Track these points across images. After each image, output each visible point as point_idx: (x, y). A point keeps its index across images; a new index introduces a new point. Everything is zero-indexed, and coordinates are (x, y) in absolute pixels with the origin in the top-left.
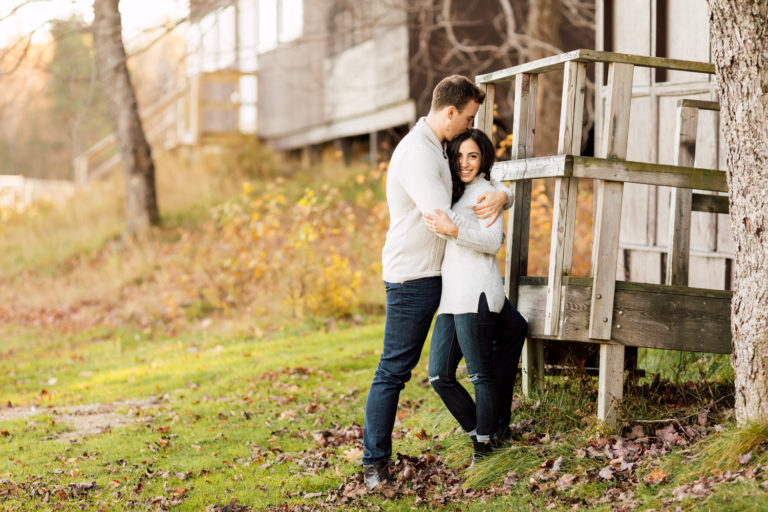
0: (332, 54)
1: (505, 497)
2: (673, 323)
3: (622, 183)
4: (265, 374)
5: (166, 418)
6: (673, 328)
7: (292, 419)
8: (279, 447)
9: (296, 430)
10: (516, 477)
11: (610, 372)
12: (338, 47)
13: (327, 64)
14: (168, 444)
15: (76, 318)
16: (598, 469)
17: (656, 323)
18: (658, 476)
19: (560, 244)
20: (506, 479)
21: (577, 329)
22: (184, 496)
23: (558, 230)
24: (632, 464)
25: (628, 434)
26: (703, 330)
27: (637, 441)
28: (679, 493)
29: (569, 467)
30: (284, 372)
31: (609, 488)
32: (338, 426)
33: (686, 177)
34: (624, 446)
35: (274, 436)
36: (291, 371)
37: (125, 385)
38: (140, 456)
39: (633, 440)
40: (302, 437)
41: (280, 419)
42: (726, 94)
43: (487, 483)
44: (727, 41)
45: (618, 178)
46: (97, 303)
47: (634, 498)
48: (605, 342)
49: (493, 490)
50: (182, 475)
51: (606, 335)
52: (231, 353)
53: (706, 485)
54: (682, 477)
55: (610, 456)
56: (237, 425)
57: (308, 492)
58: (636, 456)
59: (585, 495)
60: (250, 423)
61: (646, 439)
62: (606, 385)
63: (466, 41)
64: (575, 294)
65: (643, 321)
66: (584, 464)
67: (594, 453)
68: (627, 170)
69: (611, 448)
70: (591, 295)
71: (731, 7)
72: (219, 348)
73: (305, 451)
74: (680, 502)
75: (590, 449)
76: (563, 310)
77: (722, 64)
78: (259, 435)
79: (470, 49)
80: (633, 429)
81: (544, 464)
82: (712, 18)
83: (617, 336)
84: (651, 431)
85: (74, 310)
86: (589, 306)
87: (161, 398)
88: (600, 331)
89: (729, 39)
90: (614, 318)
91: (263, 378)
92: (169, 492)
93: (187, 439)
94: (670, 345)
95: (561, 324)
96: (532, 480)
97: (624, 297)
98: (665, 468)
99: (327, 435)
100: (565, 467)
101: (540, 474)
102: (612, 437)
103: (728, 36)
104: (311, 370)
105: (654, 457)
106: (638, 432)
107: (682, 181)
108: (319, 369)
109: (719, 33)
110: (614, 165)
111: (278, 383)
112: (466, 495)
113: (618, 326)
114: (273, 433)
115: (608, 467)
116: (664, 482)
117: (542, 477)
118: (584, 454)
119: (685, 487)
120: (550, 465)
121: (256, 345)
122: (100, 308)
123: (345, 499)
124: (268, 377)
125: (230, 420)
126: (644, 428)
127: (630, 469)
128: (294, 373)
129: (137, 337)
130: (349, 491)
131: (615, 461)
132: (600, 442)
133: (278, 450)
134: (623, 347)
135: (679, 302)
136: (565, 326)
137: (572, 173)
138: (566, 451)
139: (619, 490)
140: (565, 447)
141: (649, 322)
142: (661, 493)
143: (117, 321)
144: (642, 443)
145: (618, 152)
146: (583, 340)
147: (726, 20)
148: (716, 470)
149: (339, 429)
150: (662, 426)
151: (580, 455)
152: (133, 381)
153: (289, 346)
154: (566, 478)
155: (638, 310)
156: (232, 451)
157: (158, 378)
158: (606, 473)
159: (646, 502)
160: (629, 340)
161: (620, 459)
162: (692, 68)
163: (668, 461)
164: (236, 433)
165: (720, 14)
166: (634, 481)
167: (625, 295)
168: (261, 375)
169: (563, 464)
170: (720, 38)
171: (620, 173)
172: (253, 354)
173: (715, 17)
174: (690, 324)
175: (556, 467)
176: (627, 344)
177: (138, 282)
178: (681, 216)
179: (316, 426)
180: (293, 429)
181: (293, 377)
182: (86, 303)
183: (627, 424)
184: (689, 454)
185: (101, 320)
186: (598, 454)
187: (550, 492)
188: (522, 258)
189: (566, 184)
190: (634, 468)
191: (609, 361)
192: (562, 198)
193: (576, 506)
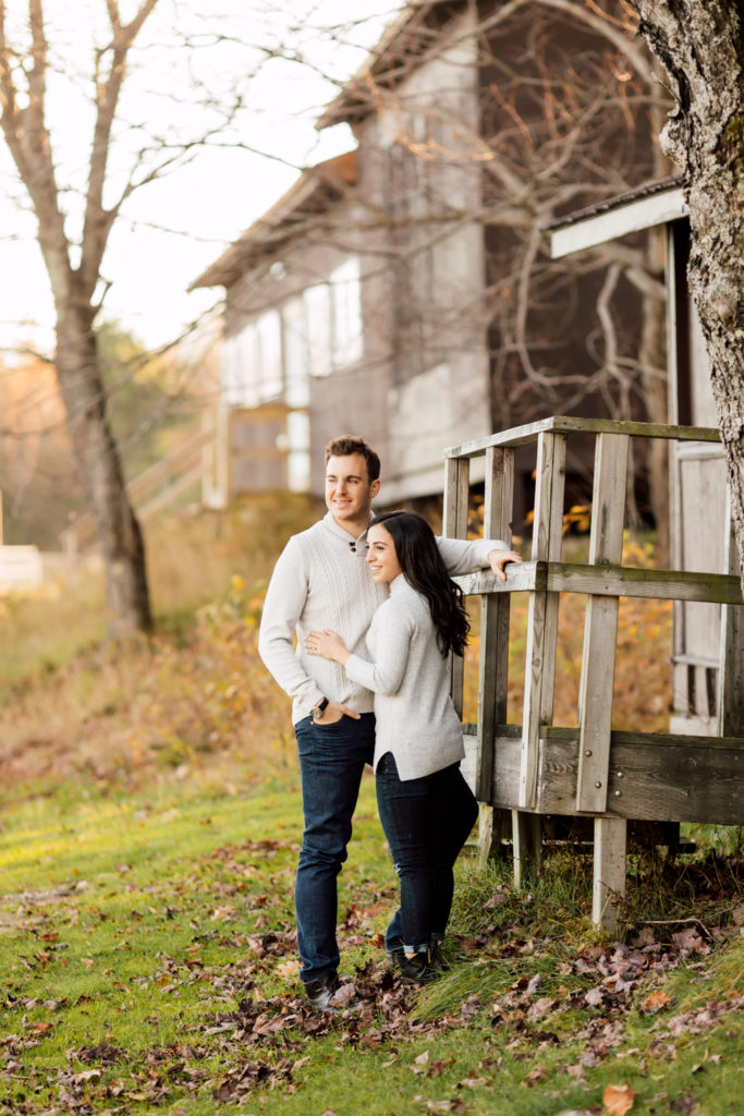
0: (398, 383)
1: (458, 1032)
2: (693, 787)
3: (617, 597)
4: (220, 850)
5: (64, 918)
6: (694, 794)
7: (228, 918)
8: (199, 960)
9: (228, 935)
10: (477, 1003)
11: (607, 856)
12: (405, 374)
13: (392, 396)
14: (50, 959)
15: (18, 764)
16: (585, 990)
17: (669, 788)
18: (657, 1001)
19: (536, 683)
20: (464, 1006)
21: (560, 799)
22: (46, 1034)
23: (533, 663)
24: (630, 983)
25: (633, 940)
26: (734, 795)
27: (645, 950)
28: (677, 1024)
29: (549, 989)
30: (244, 848)
31: (592, 1018)
32: (287, 927)
33: (704, 586)
34: (625, 957)
35: (196, 944)
36: (254, 846)
37: (37, 868)
38: (8, 976)
39: (641, 949)
40: (234, 945)
41: (213, 918)
42: (736, 476)
43: (439, 1013)
44: (734, 405)
45: (611, 591)
46: (48, 743)
47: (621, 1032)
48: (599, 815)
49: (445, 1022)
50: (52, 1004)
51: (600, 806)
52: (186, 819)
53: (714, 1014)
54: (686, 1002)
55: (605, 971)
56: (152, 929)
57: (210, 1026)
58: (639, 971)
59: (559, 1028)
60: (170, 925)
61: (658, 947)
62: (602, 874)
63: (542, 370)
64: (556, 750)
65: (651, 786)
66: (568, 983)
67: (583, 968)
68: (622, 580)
69: (608, 960)
70: (578, 751)
71: (737, 359)
72: (174, 813)
73: (232, 965)
74: (674, 1038)
75: (579, 963)
76: (540, 773)
77: (728, 437)
78: (176, 942)
79: (547, 382)
80: (640, 933)
81: (515, 985)
82: (714, 374)
83: (614, 806)
84: (665, 936)
85: (18, 754)
86: (576, 767)
87: (74, 888)
88: (591, 801)
89: (736, 403)
90: (611, 783)
91: (215, 857)
92: (28, 1028)
93: (78, 950)
94: (690, 816)
95: (539, 793)
96: (496, 1008)
97: (624, 753)
98: (670, 989)
99: (269, 940)
100: (543, 989)
101: (508, 1000)
102: (611, 945)
103: (735, 399)
104: (282, 844)
105: (660, 973)
106: (646, 937)
107: (698, 592)
108: (293, 842)
109: (724, 394)
110: (605, 573)
111: (231, 864)
112: (412, 1028)
113: (617, 793)
114: (196, 939)
115: (598, 988)
116: (665, 1010)
117: (510, 1003)
118: (571, 970)
119: (686, 1016)
120: (523, 985)
121: (226, 806)
122: (52, 750)
123: (255, 1037)
124: (222, 855)
125: (146, 919)
126: (656, 932)
127: (627, 990)
128: (258, 850)
129: (86, 794)
130: (261, 1025)
131: (610, 979)
132: (593, 953)
133: (197, 963)
134: (624, 821)
135: (700, 759)
136: (544, 793)
137: (546, 586)
138: (546, 966)
139: (605, 1020)
140: (546, 961)
141: (659, 787)
142: (656, 1026)
143: (67, 769)
144: (651, 953)
145: (611, 556)
146: (569, 814)
147: (731, 376)
148: (730, 992)
149: (289, 931)
150: (680, 928)
151: (565, 970)
152: (47, 861)
153: (266, 808)
154: (543, 1004)
155: (644, 770)
156: (133, 966)
157: (82, 858)
158: (593, 997)
159: (632, 1039)
160: (633, 811)
161: (616, 977)
162: (710, 438)
163: (674, 980)
164: (147, 940)
165: (723, 369)
166: (628, 1008)
167: (626, 750)
168: (214, 852)
169: (540, 984)
170: (726, 401)
171: (612, 584)
172: (214, 820)
173: (718, 373)
174: (716, 788)
175: (531, 989)
176: (631, 817)
177: (109, 711)
178: (735, 631)
179: (258, 927)
180: (225, 933)
181: (255, 854)
182: (34, 744)
183: (630, 926)
184: (700, 968)
185: (49, 768)
186: (589, 970)
187: (515, 1025)
188: (498, 700)
189: (542, 600)
190: (633, 988)
191: (605, 840)
192: (537, 620)
193: (544, 1044)
